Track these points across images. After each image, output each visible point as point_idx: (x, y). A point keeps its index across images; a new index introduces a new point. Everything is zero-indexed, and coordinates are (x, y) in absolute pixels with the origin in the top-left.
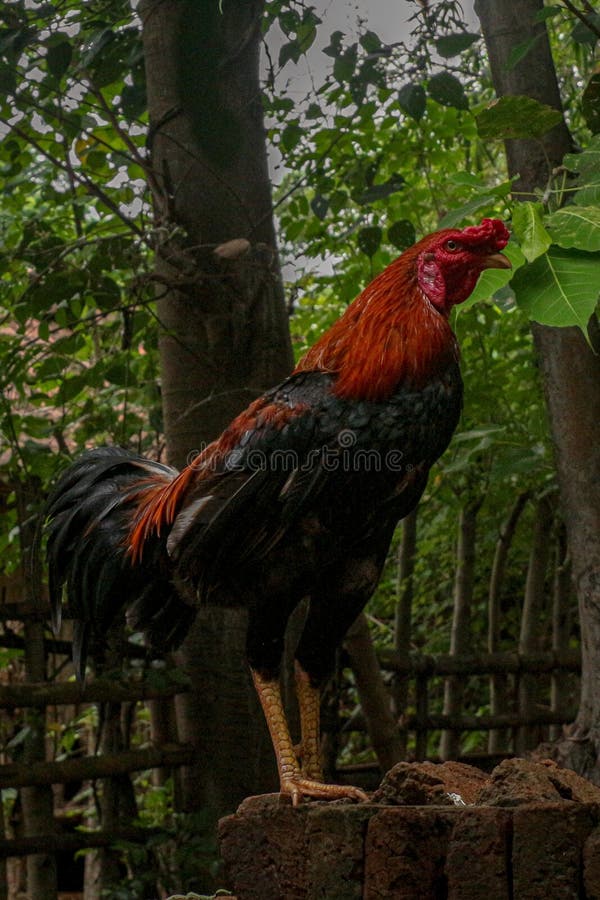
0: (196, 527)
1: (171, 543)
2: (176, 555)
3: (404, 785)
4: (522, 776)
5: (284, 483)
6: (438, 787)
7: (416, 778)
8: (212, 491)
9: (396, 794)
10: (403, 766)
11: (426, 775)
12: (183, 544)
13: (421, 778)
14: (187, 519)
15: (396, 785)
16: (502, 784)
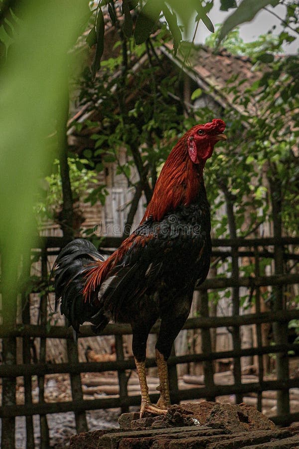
0: (110, 289)
1: (99, 295)
2: (102, 300)
3: (174, 414)
4: (222, 412)
5: (146, 270)
6: (188, 416)
7: (180, 412)
8: (116, 274)
9: (172, 418)
10: (175, 406)
11: (185, 410)
12: (105, 296)
13: (182, 412)
14: (106, 285)
15: (172, 414)
16: (214, 415)
